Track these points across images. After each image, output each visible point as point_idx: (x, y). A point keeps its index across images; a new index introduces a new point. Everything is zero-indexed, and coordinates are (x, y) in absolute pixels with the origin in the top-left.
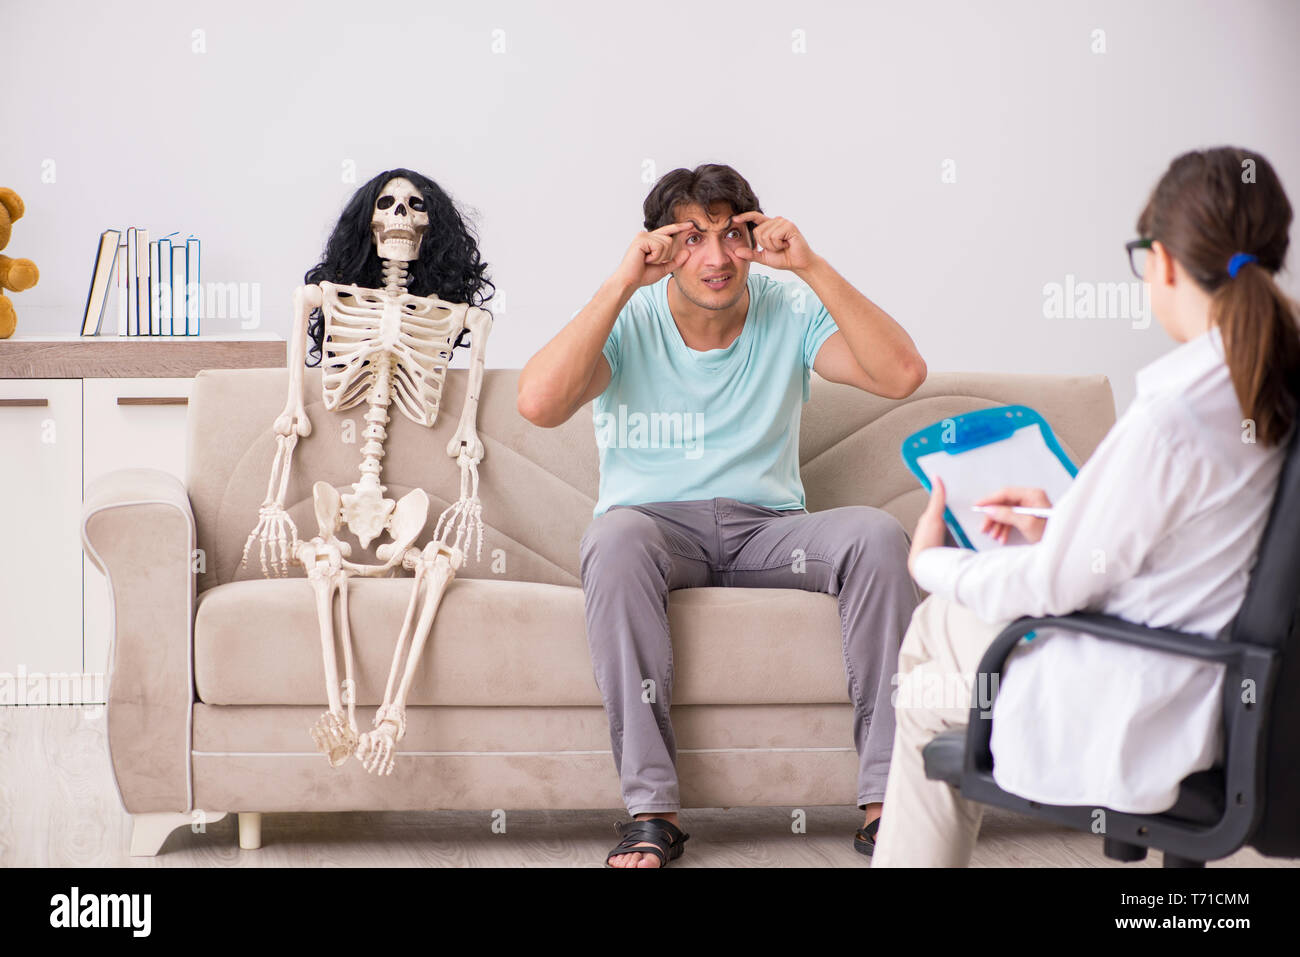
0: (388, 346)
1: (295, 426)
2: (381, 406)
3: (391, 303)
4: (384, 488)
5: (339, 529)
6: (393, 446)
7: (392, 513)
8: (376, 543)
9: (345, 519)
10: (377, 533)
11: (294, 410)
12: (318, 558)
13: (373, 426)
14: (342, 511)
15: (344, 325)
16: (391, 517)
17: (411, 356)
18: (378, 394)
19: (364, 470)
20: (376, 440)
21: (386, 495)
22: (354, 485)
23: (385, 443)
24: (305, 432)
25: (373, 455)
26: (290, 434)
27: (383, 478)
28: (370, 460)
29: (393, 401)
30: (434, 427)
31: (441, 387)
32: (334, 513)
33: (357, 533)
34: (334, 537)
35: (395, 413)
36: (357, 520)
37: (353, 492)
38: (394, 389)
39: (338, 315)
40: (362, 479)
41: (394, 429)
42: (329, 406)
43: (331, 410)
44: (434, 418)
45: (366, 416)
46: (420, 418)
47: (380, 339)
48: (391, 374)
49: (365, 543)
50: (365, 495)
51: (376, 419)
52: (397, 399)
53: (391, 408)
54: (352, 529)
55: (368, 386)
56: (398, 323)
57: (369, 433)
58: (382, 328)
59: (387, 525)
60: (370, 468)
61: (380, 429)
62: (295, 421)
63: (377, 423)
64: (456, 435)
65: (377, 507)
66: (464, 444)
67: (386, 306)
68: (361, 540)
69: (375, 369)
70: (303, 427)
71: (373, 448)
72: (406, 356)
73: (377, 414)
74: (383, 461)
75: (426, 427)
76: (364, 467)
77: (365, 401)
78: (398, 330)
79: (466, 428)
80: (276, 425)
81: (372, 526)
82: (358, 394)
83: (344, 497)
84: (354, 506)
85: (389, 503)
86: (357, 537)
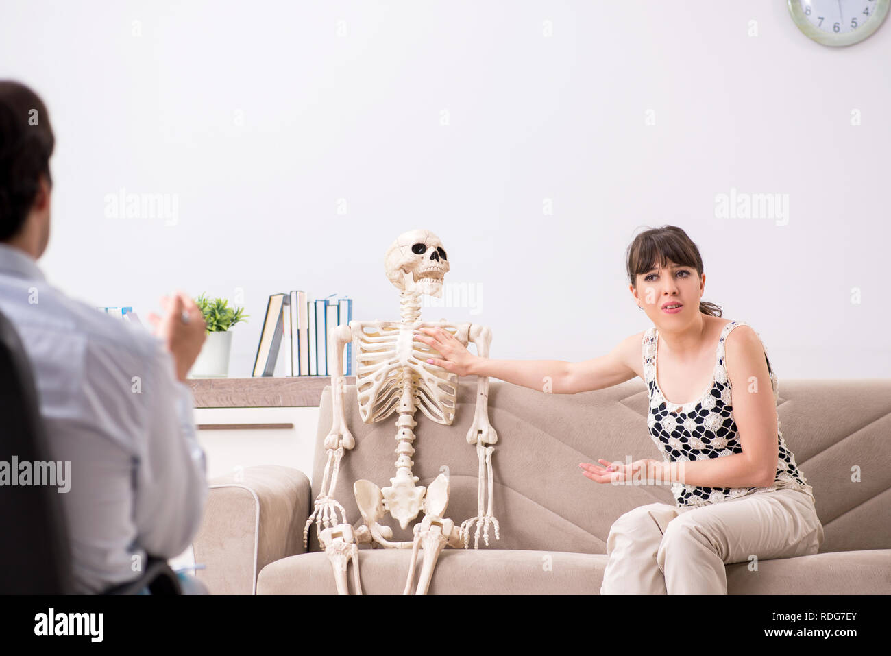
0: (403, 362)
1: (340, 441)
2: (407, 413)
3: (406, 329)
4: (417, 479)
5: (382, 516)
6: (423, 446)
7: (424, 497)
8: (413, 523)
9: (387, 508)
10: (414, 514)
11: (339, 429)
12: (334, 536)
13: (401, 430)
14: (383, 501)
15: (370, 352)
16: (424, 500)
17: (424, 368)
18: (404, 404)
19: (398, 466)
20: (406, 440)
21: (417, 484)
22: (392, 480)
23: (414, 443)
24: (349, 446)
25: (404, 453)
26: (338, 447)
27: (416, 470)
28: (402, 457)
29: (417, 408)
30: (453, 425)
31: (455, 391)
32: (376, 503)
33: (397, 518)
34: (376, 523)
35: (422, 419)
36: (398, 507)
37: (390, 485)
38: (418, 400)
39: (364, 345)
40: (397, 472)
41: (423, 433)
42: (364, 419)
43: (367, 422)
44: (452, 417)
45: (397, 423)
46: (441, 419)
47: (397, 357)
48: (414, 387)
49: (403, 524)
50: (399, 485)
51: (404, 424)
52: (422, 407)
53: (417, 415)
54: (394, 516)
55: (397, 399)
56: (411, 343)
57: (400, 436)
58: (398, 348)
59: (421, 508)
60: (403, 464)
61: (408, 431)
62: (341, 437)
63: (405, 427)
64: (473, 426)
65: (411, 494)
66: (480, 432)
67: (401, 332)
68: (400, 522)
69: (401, 385)
70: (347, 441)
71: (404, 447)
72: (419, 368)
73: (404, 420)
74: (414, 457)
75: (447, 425)
76: (398, 464)
77: (395, 411)
78: (411, 349)
79: (480, 419)
80: (326, 442)
81: (410, 510)
82: (390, 407)
83: (384, 490)
84: (393, 496)
85: (421, 489)
86: (397, 521)
